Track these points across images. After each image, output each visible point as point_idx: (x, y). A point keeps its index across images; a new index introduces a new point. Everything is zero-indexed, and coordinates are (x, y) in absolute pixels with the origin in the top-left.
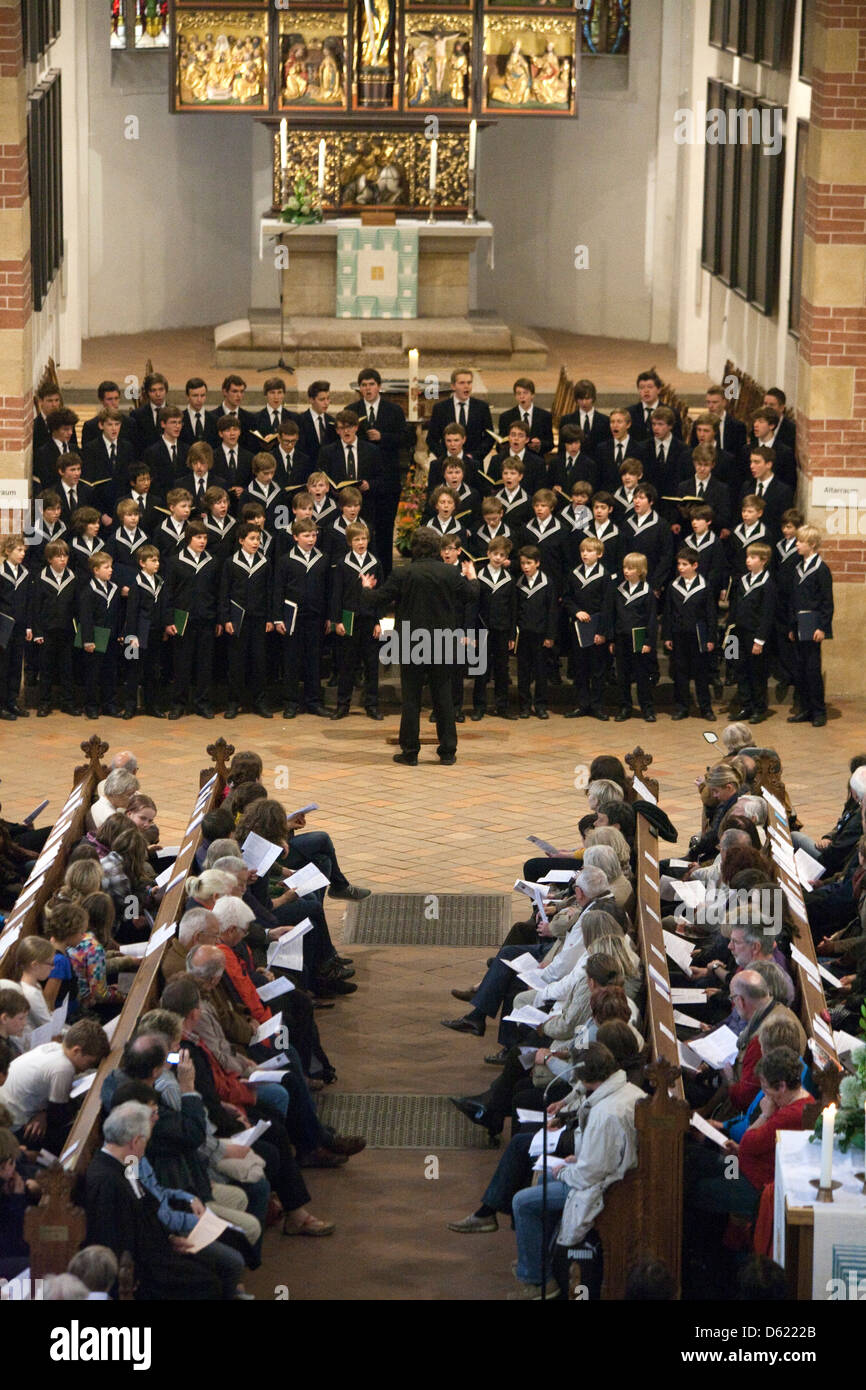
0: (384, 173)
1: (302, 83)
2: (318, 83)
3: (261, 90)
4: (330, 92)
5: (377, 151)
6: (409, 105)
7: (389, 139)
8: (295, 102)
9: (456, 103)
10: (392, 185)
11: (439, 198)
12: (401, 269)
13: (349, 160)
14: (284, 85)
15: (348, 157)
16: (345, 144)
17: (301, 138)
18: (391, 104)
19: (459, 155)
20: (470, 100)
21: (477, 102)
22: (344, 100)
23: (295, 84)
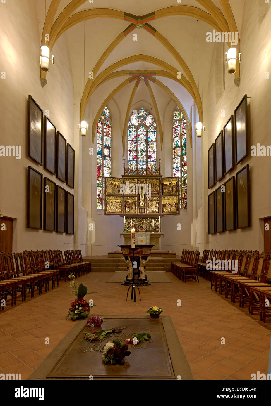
0: (144, 225)
1: (129, 209)
2: (132, 209)
3: (121, 210)
4: (134, 210)
5: (143, 221)
6: (148, 213)
7: (144, 219)
8: (127, 213)
9: (157, 212)
10: (145, 227)
11: (154, 229)
12: (146, 240)
13: (137, 223)
14: (126, 210)
15: (137, 222)
16: (137, 220)
17: (129, 219)
18: (145, 213)
19: (157, 221)
20: (159, 212)
21: (161, 212)
22: (136, 212)
23: (128, 210)
